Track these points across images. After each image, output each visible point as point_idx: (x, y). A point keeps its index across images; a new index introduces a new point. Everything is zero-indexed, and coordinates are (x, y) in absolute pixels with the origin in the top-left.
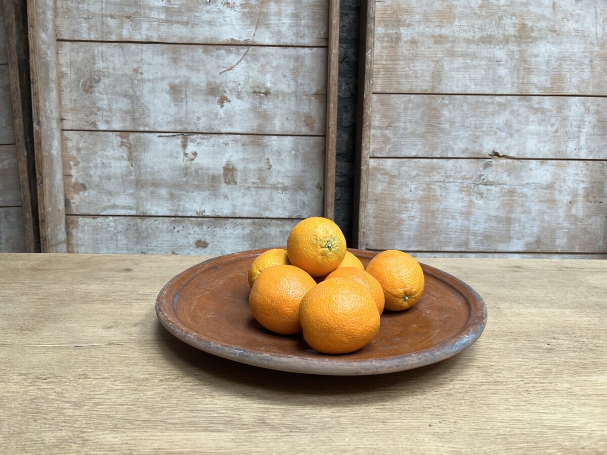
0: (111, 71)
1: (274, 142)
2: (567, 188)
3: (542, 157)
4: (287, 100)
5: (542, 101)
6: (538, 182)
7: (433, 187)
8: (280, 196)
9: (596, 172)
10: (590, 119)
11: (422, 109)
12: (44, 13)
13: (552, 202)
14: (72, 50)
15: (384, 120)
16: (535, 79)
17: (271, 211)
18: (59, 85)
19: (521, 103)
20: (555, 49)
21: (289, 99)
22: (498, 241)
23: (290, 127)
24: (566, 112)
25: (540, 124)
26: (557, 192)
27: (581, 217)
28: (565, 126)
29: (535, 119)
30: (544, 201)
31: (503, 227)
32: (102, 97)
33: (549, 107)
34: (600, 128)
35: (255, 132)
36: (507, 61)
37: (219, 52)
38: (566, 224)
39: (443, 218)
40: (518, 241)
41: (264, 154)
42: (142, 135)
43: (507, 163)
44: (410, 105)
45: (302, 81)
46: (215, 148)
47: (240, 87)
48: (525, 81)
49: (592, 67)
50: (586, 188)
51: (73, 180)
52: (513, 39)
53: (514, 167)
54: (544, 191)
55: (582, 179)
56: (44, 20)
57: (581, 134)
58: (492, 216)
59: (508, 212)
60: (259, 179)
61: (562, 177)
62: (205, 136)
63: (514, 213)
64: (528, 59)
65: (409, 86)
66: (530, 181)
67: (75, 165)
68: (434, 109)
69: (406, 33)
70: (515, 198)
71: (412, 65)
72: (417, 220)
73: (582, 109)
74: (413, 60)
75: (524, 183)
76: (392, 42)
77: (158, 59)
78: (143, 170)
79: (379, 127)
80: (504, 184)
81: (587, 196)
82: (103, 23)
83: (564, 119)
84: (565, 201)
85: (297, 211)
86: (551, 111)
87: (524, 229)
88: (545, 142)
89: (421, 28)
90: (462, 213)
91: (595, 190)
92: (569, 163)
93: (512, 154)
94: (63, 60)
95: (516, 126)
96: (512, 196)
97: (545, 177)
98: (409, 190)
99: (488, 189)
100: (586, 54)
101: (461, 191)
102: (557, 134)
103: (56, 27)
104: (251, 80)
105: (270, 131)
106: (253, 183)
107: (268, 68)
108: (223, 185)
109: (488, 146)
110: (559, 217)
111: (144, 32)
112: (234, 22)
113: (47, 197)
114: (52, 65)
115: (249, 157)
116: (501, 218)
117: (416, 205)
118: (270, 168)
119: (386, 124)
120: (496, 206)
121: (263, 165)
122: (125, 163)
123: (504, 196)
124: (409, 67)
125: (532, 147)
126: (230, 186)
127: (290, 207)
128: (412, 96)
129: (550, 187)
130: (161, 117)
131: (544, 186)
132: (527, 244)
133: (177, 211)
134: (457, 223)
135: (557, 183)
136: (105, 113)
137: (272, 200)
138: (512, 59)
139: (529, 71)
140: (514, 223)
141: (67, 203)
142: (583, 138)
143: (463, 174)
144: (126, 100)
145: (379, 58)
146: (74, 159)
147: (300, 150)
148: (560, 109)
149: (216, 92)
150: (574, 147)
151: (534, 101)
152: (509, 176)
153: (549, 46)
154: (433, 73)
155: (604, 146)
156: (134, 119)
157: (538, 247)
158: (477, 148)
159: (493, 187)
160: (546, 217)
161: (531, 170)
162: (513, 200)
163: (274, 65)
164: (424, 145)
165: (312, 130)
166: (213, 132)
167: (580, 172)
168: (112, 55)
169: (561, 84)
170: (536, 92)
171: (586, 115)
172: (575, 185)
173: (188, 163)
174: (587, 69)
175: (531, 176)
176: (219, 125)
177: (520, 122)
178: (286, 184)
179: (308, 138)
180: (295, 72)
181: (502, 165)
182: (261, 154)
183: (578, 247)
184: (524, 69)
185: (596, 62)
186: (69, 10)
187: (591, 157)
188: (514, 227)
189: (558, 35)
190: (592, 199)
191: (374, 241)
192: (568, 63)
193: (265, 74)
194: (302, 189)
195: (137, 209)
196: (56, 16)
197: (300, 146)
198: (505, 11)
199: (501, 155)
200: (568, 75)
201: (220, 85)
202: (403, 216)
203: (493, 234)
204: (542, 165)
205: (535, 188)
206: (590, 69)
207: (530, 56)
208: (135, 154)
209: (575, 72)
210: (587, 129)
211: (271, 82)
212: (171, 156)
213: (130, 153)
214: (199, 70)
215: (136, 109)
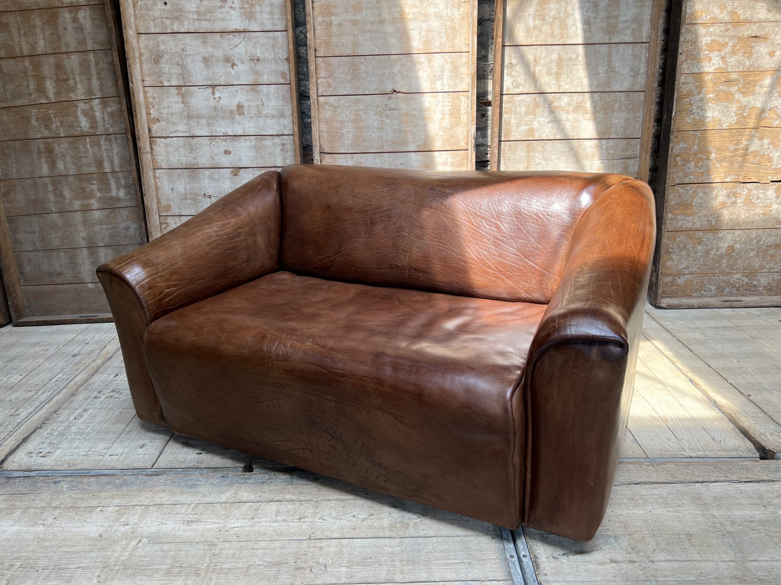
0: (169, 50)
1: (264, 88)
2: (438, 110)
7: (359, 112)
8: (271, 121)
9: (454, 99)
10: (448, 67)
11: (348, 65)
12: (130, 19)
13: (431, 119)
14: (146, 39)
15: (327, 73)
17: (266, 131)
18: (140, 60)
19: (406, 59)
20: (424, 25)
21: (271, 63)
22: (401, 145)
23: (273, 80)
24: (433, 63)
26: (433, 113)
27: (448, 127)
28: (434, 72)
29: (415, 69)
31: (403, 136)
32: (165, 66)
33: (424, 61)
34: (454, 72)
35: (253, 83)
37: (229, 37)
38: (440, 133)
39: (367, 132)
40: (413, 144)
41: (259, 96)
42: (189, 88)
43: (401, 96)
44: (341, 63)
45: (278, 52)
46: (232, 94)
47: (242, 57)
49: (447, 35)
50: (450, 110)
51: (152, 116)
53: (406, 98)
54: (425, 112)
55: (447, 104)
56: (130, 23)
57: (444, 76)
58: (396, 130)
59: (405, 126)
60: (257, 111)
61: (435, 103)
62: (225, 87)
63: (409, 127)
64: (408, 32)
65: (340, 52)
67: (152, 107)
68: (356, 65)
69: (335, 20)
70: (408, 117)
71: (340, 39)
72: (352, 133)
73: (443, 61)
74: (340, 36)
75: (413, 108)
76: (327, 25)
77: (195, 43)
78: (191, 109)
79: (324, 77)
80: (401, 109)
81: (451, 115)
82: (162, 22)
83: (433, 68)
84: (438, 118)
85: (281, 130)
86: (425, 63)
87: (416, 136)
89: (344, 16)
90: (378, 128)
91: (455, 111)
92: (438, 94)
93: (403, 91)
94: (142, 45)
95: (405, 74)
96: (406, 117)
97: (425, 104)
98: (345, 115)
99: (391, 113)
101: (376, 114)
103: (136, 26)
104: (248, 52)
105: (262, 82)
106: (254, 114)
107: (258, 45)
108: (237, 116)
109: (390, 87)
110: (436, 128)
111: (186, 26)
112: (236, 18)
113: (139, 124)
114: (136, 48)
115: (250, 98)
117: (351, 124)
118: (263, 104)
119: (328, 75)
121: (259, 103)
122: (182, 105)
124: (338, 40)
126: (241, 117)
127: (277, 128)
128: (342, 58)
129: (428, 110)
130: (198, 77)
131: (425, 110)
132: (418, 146)
133: (212, 133)
134: (375, 135)
135: (432, 107)
136: (167, 76)
137: (266, 124)
141: (150, 130)
142: (445, 79)
143: (376, 104)
144: (178, 67)
145: (321, 35)
146: (152, 103)
147: (280, 93)
148: (430, 61)
149: (229, 61)
150: (440, 85)
152: (403, 103)
153: (420, 23)
154: (353, 43)
155: (458, 83)
156: (184, 79)
157: (425, 148)
158: (384, 88)
159: (395, 111)
161: (416, 100)
162: (408, 119)
163: (261, 43)
164: (352, 87)
165: (286, 80)
166: (229, 84)
167: (445, 100)
168: (169, 41)
169: (429, 46)
171: (445, 65)
172: (443, 108)
173: (216, 104)
176: (232, 80)
177: (407, 72)
178: (273, 114)
180: (273, 46)
181: (399, 97)
182: (257, 96)
183: (449, 146)
185: (449, 31)
186: (142, 16)
187: (449, 90)
189: (425, 16)
190: (454, 116)
192: (432, 33)
193: (256, 49)
194: (283, 117)
195: (190, 132)
196: (135, 19)
197: (280, 91)
199: (397, 91)
200: (433, 41)
201: (231, 56)
206: (445, 36)
207: (409, 30)
208: (186, 100)
210: (447, 73)
211: (260, 53)
212: (206, 100)
213: (183, 99)
214: (218, 48)
215: (184, 73)
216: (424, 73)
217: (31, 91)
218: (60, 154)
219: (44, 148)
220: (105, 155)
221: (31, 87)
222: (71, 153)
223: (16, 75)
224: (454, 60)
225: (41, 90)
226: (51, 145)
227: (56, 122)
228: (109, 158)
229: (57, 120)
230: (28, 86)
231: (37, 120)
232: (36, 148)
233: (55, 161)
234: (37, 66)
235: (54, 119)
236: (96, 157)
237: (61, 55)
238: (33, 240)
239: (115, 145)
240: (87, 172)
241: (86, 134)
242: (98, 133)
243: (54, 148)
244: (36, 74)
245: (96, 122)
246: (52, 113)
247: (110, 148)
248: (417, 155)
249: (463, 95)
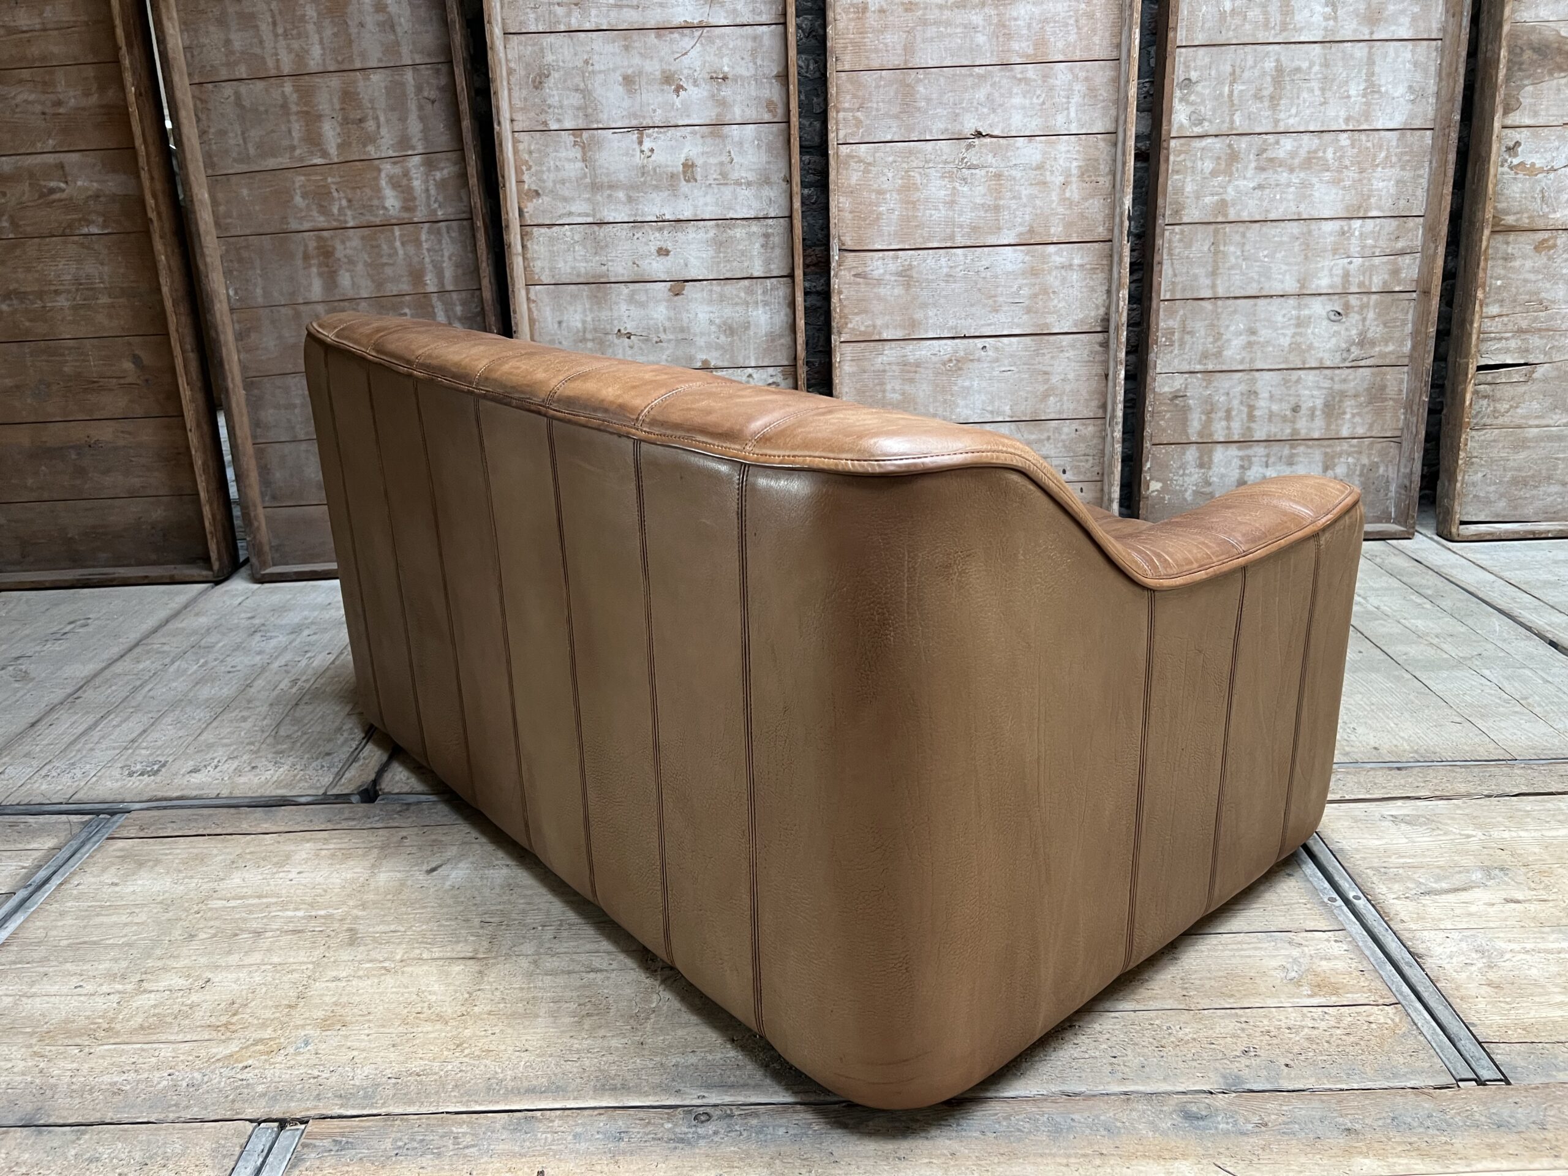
0: (561, 64)
1: (735, 132)
2: (1059, 168)
3: (1028, 135)
4: (746, 85)
5: (1024, 70)
6: (1027, 162)
7: (912, 174)
8: (744, 193)
9: (1089, 147)
10: (1078, 87)
13: (1044, 184)
14: (519, 44)
15: (855, 100)
16: (1016, 45)
17: (736, 211)
18: (509, 82)
19: (1002, 74)
20: (1037, 10)
21: (749, 83)
22: (987, 234)
23: (752, 114)
24: (1052, 81)
25: (1025, 97)
26: (1048, 173)
27: (1076, 200)
28: (1052, 97)
29: (1019, 91)
30: (1035, 184)
31: (991, 216)
32: (552, 93)
33: (1034, 77)
34: (1091, 97)
35: (714, 122)
36: (984, 27)
37: (672, 37)
38: (1061, 209)
39: (925, 209)
40: (1008, 232)
41: (725, 146)
42: (595, 132)
43: (991, 143)
44: (883, 83)
45: (762, 63)
46: (673, 143)
47: (696, 74)
48: (1005, 48)
49: (1079, 28)
50: (1080, 167)
51: (527, 186)
53: (1000, 146)
54: (1034, 172)
55: (1075, 157)
57: (1070, 105)
58: (979, 205)
59: (996, 199)
60: (720, 174)
61: (1053, 156)
62: (662, 130)
63: (1003, 199)
64: (1008, 23)
65: (880, 61)
66: (1018, 162)
67: (528, 170)
68: (908, 85)
70: (1002, 182)
71: (881, 37)
72: (897, 213)
73: (1070, 77)
74: (882, 32)
75: (1011, 164)
76: (859, 12)
77: (609, 48)
78: (599, 172)
80: (989, 167)
81: (1081, 176)
82: (550, 12)
83: (1050, 89)
84: (1058, 183)
85: (763, 209)
86: (1035, 80)
87: (1015, 217)
88: (1031, 117)
90: (945, 203)
91: (1090, 169)
92: (1060, 139)
93: (995, 133)
94: (512, 54)
95: (998, 100)
96: (999, 180)
97: (1034, 156)
98: (886, 178)
99: (972, 173)
100: (1072, 13)
101: (942, 177)
102: (1044, 107)
103: (504, 19)
104: (707, 64)
105: (730, 119)
106: (715, 179)
107: (724, 50)
108: (683, 183)
109: (970, 125)
110: (1053, 201)
111: (594, 19)
112: (687, 3)
114: (503, 60)
115: (708, 150)
116: (989, 206)
117: (895, 196)
118: (732, 161)
119: (857, 106)
120: (983, 192)
121: (725, 158)
122: (580, 165)
123: (990, 181)
124: (878, 40)
125: (1018, 122)
126: (690, 185)
127: (756, 204)
128: (884, 72)
129: (1040, 167)
130: (614, 112)
131: (1033, 167)
132: (1020, 235)
133: (636, 215)
134: (939, 214)
135: (1048, 162)
136: (556, 110)
137: (736, 198)
138: (990, 24)
139: (1009, 36)
140: (1003, 211)
141: (521, 212)
142: (1073, 110)
143: (944, 157)
144: (578, 95)
146: (527, 163)
147: (764, 140)
148: (1045, 78)
149: (671, 81)
150: (1064, 121)
151: (1017, 71)
152: (994, 157)
153: (1030, 7)
154: (905, 45)
156: (586, 116)
157: (1032, 238)
158: (958, 127)
159: (977, 171)
160: (1038, 202)
161: (1018, 149)
162: (1001, 185)
163: (731, 46)
164: (899, 127)
165: (775, 116)
166: (670, 124)
167: (1073, 148)
168: (561, 47)
169: (1045, 50)
170: (1019, 60)
171: (1074, 84)
172: (1068, 164)
173: (645, 161)
174: (1073, 30)
175: (1019, 156)
176: (676, 116)
177: (1002, 95)
178: (750, 179)
179: (771, 125)
180: (754, 53)
181: (986, 145)
182: (722, 146)
183: (1076, 235)
184: (1004, 35)
185: (1083, 21)
187: (1084, 131)
188: (1004, 215)
190: (1087, 179)
192: (1052, 25)
193: (722, 57)
194: (767, 183)
195: (594, 216)
197: (763, 135)
199: (984, 134)
200: (1052, 39)
201: (675, 72)
202: (881, 209)
203: (981, 225)
204: (1030, 142)
205: (1025, 170)
206: (1076, 31)
207: (1010, 20)
208: (589, 154)
209: (1060, 35)
210: (1076, 99)
211: (729, 66)
212: (627, 154)
213: (584, 154)
214: (652, 58)
215: (588, 104)
216: (1035, 100)
217: (296, 142)
218: (346, 260)
219: (317, 248)
220: (427, 260)
221: (296, 134)
222: (366, 257)
223: (266, 111)
224: (1090, 74)
225: (314, 140)
226: (329, 243)
227: (340, 199)
228: (434, 266)
229: (342, 195)
230: (290, 132)
231: (304, 196)
232: (302, 249)
233: (335, 272)
234: (306, 95)
235: (335, 194)
236: (410, 265)
237: (352, 74)
238: (289, 421)
239: (446, 240)
240: (395, 293)
241: (394, 221)
242: (416, 220)
243: (334, 248)
244: (305, 109)
245: (414, 199)
246: (334, 183)
247: (437, 247)
248: (1015, 251)
249: (1104, 140)
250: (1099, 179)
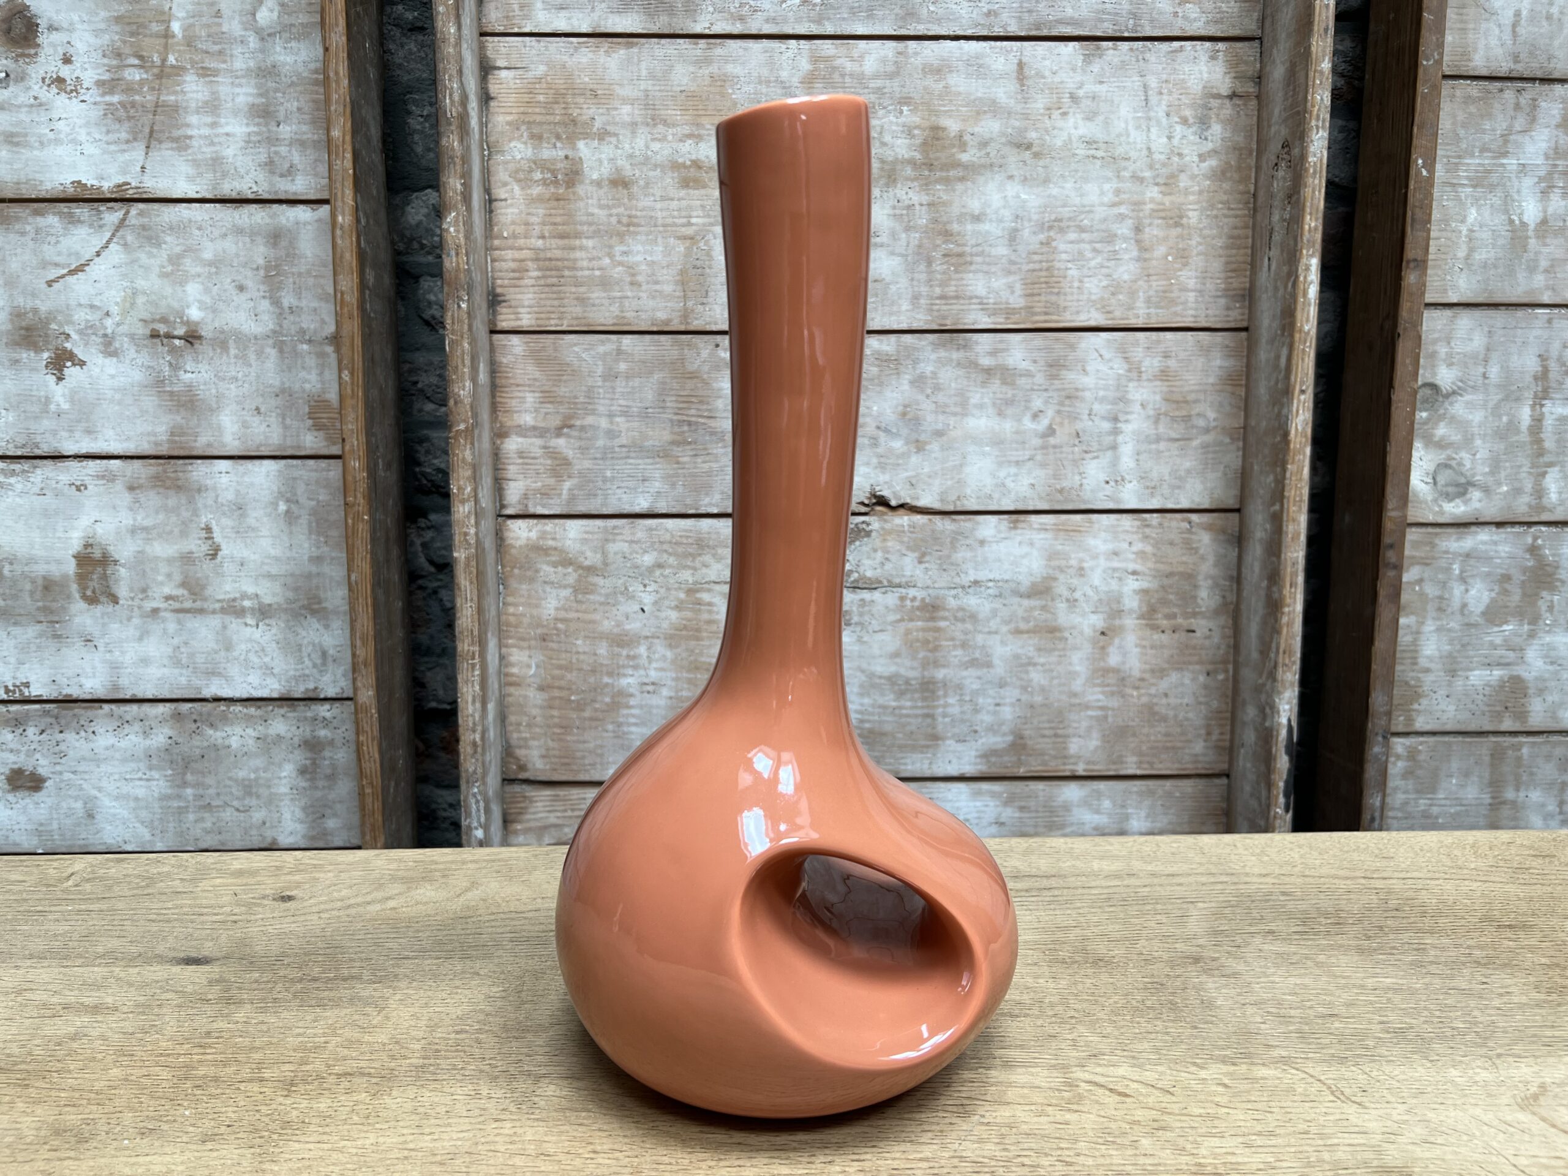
1: (221, 476)
2: (1090, 592)
3: (1011, 508)
4: (252, 357)
5: (1000, 346)
6: (1006, 577)
7: (702, 595)
8: (250, 635)
9: (1171, 543)
10: (1141, 394)
11: (657, 376)
13: (1051, 633)
15: (550, 408)
16: (977, 284)
17: (228, 679)
19: (943, 353)
20: (1032, 198)
21: (260, 353)
22: (901, 747)
23: (268, 433)
24: (1071, 377)
25: (1000, 414)
26: (1061, 606)
27: (1136, 673)
28: (1074, 417)
29: (986, 400)
30: (1028, 632)
31: (912, 708)
33: (1024, 365)
34: (1173, 419)
35: (164, 450)
36: (893, 235)
37: (41, 221)
38: (1095, 696)
40: (960, 747)
41: (196, 513)
43: (913, 526)
44: (623, 366)
45: (294, 302)
46: (49, 500)
47: (109, 323)
48: (951, 290)
49: (1143, 248)
50: (1145, 592)
52: (909, 171)
53: (936, 538)
54: (1026, 602)
55: (1131, 566)
57: (1120, 438)
58: (880, 677)
59: (925, 664)
60: (184, 584)
61: (1073, 562)
62: (17, 467)
63: (944, 666)
64: (955, 227)
65: (615, 309)
66: (982, 575)
68: (694, 376)
69: (595, 158)
70: (942, 624)
71: (619, 249)
72: (665, 692)
73: (1120, 368)
74: (621, 236)
75: (965, 580)
76: (556, 182)
79: (534, 428)
80: (908, 585)
81: (1149, 615)
83: (1068, 397)
84: (1088, 631)
85: (303, 678)
86: (1028, 374)
87: (976, 711)
88: (1017, 463)
89: (640, 142)
91: (1171, 597)
92: (1091, 522)
93: (924, 502)
95: (931, 421)
96: (933, 619)
97: (1025, 562)
98: (637, 608)
99: (862, 600)
100: (1123, 209)
102: (1052, 441)
104: (141, 300)
105: (209, 445)
106: (168, 598)
107: (189, 265)
108: (79, 605)
110: (1073, 675)
112: (82, 135)
115: (149, 522)
116: (907, 682)
117: (661, 649)
118: (214, 554)
119: (555, 421)
120: (891, 648)
121: (195, 545)
123: (911, 620)
124: (611, 256)
125: (983, 477)
126: (99, 609)
127: (283, 664)
128: (627, 340)
129: (1041, 590)
131: (1023, 589)
132: (987, 755)
135: (1062, 577)
137: (229, 648)
138: (908, 229)
139: (959, 261)
140: (945, 695)
142: (1127, 450)
145: (520, 230)
147: (303, 500)
148: (1055, 367)
149: (40, 339)
150: (1103, 477)
151: (979, 349)
152: (920, 562)
153: (1013, 189)
154: (682, 272)
155: (1188, 471)
157: (1020, 763)
159: (877, 595)
160: (1036, 677)
162: (938, 630)
163: (208, 255)
164: (671, 480)
165: (332, 440)
166: (38, 452)
167: (1125, 545)
169: (1054, 298)
170: (985, 322)
171: (1131, 385)
172: (1114, 585)
174: (1127, 250)
175: (985, 560)
176: (54, 433)
177: (941, 409)
178: (267, 600)
179: (323, 463)
180: (272, 277)
181: (899, 532)
182: (186, 514)
183: (1134, 759)
184: (945, 255)
185: (1154, 231)
187: (1155, 504)
188: (946, 705)
189: (1037, 155)
190: (1164, 623)
191: (543, 757)
192: (1072, 236)
193: (182, 283)
194: (314, 612)
197: (301, 489)
198: (879, 91)
199: (893, 503)
200: (1073, 273)
201: (50, 317)
202: (624, 682)
203: (888, 728)
204: (1015, 528)
205: (1000, 595)
206: (1135, 253)
207: (961, 218)
209: (1093, 263)
211: (203, 306)
216: (1028, 424)
224: (1171, 364)
248: (978, 794)
249: (1208, 528)
250: (1193, 623)
